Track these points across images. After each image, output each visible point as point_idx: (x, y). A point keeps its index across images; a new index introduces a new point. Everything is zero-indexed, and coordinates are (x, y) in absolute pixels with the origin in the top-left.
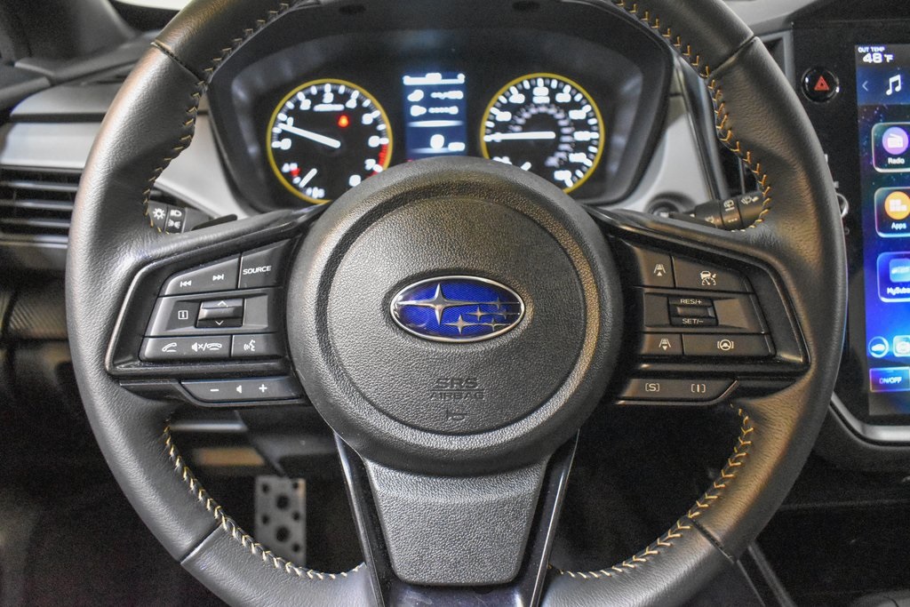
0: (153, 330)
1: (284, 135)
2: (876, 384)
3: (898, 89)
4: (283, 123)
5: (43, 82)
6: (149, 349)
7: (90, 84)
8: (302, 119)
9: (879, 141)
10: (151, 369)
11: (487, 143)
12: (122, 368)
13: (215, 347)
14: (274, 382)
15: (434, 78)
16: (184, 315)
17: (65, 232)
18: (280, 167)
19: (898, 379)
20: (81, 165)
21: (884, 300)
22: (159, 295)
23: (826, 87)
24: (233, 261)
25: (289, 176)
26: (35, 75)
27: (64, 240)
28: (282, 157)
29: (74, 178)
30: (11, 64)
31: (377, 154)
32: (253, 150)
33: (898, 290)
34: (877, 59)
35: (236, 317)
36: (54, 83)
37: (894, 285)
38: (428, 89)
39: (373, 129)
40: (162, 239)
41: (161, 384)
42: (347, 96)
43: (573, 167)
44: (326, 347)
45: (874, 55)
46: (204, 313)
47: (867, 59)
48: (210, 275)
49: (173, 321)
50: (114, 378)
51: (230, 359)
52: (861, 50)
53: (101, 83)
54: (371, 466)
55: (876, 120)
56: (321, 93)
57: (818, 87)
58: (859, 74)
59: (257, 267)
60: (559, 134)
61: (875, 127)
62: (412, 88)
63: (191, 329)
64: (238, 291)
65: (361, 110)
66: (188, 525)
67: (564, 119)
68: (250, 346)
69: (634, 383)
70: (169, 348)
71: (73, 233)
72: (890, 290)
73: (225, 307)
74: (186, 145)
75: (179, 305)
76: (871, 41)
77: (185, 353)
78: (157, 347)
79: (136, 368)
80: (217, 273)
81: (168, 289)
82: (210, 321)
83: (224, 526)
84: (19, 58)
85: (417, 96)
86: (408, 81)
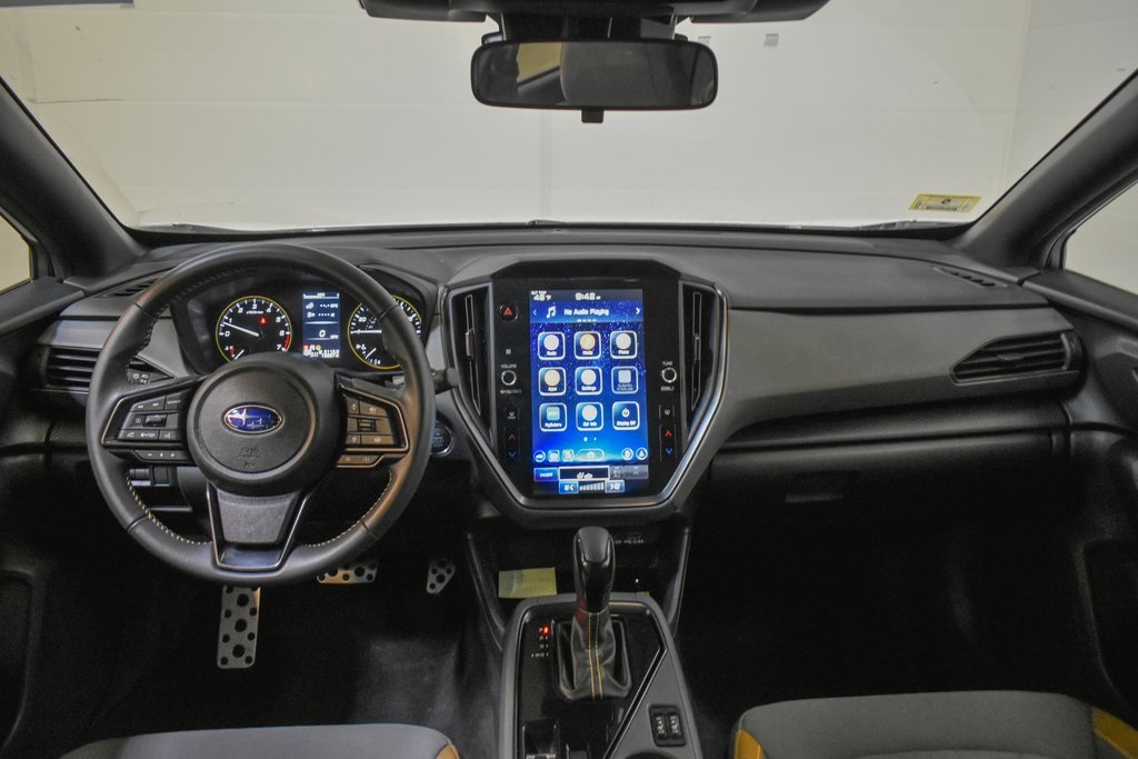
0: (124, 427)
1: (226, 328)
2: (538, 477)
3: (553, 314)
4: (225, 321)
5: (81, 293)
6: (121, 435)
7: (110, 296)
8: (238, 319)
9: (542, 342)
10: (122, 443)
11: (351, 335)
12: (109, 443)
13: (152, 435)
14: (178, 452)
15: (321, 296)
16: (138, 420)
17: (87, 385)
18: (223, 349)
19: (551, 475)
20: (101, 347)
21: (543, 430)
22: (128, 411)
23: (510, 313)
24: (163, 397)
25: (228, 353)
26: (76, 289)
27: (86, 389)
28: (224, 342)
29: (96, 354)
30: (62, 282)
31: (283, 341)
32: (204, 338)
33: (551, 425)
34: (542, 299)
35: (163, 423)
36: (87, 295)
37: (549, 422)
38: (317, 302)
39: (282, 326)
40: (132, 387)
41: (126, 451)
42: (267, 306)
44: (197, 435)
45: (540, 296)
46: (148, 419)
47: (536, 298)
48: (152, 403)
49: (133, 423)
50: (105, 447)
51: (158, 441)
52: (533, 293)
53: (117, 295)
54: (219, 491)
55: (541, 331)
56: (251, 304)
57: (506, 313)
58: (531, 305)
59: (174, 401)
61: (541, 335)
62: (308, 301)
63: (141, 427)
64: (164, 411)
65: (275, 314)
66: (132, 513)
68: (168, 436)
69: (343, 457)
70: (131, 435)
71: (91, 385)
72: (547, 425)
73: (158, 417)
74: (146, 345)
75: (136, 416)
76: (539, 289)
77: (137, 438)
78: (125, 434)
79: (115, 443)
80: (155, 403)
81: (132, 409)
82: (150, 424)
83: (150, 516)
84: (66, 278)
85: (310, 306)
86: (305, 297)
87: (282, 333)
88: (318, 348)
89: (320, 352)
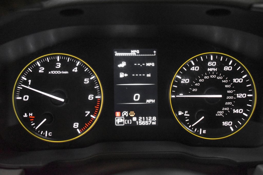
1: (24, 92)
4: (23, 83)
8: (39, 81)
11: (172, 100)
18: (21, 115)
28: (22, 107)
38: (130, 60)
39: (91, 88)
42: (73, 65)
43: (234, 118)
56: (54, 62)
60: (225, 95)
67: (228, 84)
85: (123, 65)
86: (117, 54)
87: (91, 97)
88: (132, 114)
89: (135, 119)
